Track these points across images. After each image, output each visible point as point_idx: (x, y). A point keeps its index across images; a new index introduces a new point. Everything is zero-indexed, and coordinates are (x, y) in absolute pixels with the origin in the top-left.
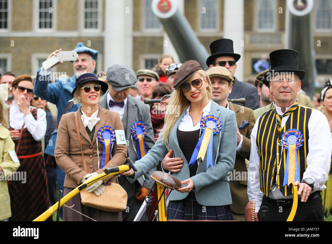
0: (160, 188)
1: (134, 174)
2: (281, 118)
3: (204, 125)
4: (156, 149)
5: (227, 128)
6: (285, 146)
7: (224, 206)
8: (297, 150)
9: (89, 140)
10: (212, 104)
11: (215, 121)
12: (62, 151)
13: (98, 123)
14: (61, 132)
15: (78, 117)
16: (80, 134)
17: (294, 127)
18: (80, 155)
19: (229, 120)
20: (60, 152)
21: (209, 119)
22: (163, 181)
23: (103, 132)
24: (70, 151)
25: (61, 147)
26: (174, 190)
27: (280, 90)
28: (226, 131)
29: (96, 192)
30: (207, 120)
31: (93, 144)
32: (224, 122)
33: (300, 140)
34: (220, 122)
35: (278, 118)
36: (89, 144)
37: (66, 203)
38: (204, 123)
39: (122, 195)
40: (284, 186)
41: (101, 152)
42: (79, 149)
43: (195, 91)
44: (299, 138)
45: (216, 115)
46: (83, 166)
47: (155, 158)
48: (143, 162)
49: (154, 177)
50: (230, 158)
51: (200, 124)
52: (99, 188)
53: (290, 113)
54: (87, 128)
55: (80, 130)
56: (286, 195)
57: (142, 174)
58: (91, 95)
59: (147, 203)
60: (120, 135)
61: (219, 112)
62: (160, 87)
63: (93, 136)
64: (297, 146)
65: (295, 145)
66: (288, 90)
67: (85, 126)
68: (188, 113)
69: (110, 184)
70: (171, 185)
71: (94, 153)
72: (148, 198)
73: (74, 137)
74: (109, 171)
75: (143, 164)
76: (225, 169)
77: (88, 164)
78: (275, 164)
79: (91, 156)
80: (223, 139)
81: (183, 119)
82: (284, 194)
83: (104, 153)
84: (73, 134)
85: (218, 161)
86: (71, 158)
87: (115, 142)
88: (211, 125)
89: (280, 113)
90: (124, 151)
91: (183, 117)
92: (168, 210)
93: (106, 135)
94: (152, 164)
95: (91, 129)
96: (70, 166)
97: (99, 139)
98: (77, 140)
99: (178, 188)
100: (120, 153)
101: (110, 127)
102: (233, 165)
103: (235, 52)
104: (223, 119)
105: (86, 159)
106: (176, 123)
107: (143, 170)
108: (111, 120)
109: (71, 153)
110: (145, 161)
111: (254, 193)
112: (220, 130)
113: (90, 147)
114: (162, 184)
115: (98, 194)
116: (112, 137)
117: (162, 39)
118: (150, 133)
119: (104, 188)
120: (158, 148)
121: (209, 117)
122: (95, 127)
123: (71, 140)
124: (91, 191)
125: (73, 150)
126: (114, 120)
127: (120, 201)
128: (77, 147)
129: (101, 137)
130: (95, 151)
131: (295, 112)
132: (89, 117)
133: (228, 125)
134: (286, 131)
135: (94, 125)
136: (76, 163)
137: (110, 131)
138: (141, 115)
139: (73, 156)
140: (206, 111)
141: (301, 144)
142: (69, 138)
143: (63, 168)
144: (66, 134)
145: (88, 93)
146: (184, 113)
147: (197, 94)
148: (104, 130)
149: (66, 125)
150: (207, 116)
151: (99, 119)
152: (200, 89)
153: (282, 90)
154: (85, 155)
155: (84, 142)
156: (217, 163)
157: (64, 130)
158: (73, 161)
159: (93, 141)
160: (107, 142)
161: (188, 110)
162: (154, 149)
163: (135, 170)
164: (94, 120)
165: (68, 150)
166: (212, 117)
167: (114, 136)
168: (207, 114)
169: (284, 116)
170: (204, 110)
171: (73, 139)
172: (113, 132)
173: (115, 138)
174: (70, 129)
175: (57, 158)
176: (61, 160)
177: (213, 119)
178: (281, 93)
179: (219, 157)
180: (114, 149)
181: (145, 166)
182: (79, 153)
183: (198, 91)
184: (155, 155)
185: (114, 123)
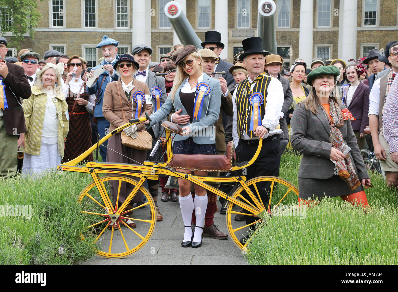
0: (168, 133)
1: (150, 123)
2: (251, 85)
3: (198, 89)
4: (165, 106)
5: (214, 92)
6: (252, 104)
7: (211, 145)
8: (259, 106)
9: (127, 100)
10: (204, 75)
11: (206, 87)
12: (108, 108)
13: (133, 89)
14: (107, 95)
15: (119, 85)
16: (121, 96)
17: (259, 91)
18: (121, 110)
19: (216, 86)
20: (107, 109)
21: (202, 85)
22: (170, 128)
23: (137, 95)
24: (113, 108)
25: (107, 105)
26: (177, 134)
27: (254, 65)
28: (214, 94)
29: (132, 136)
30: (201, 86)
31: (130, 103)
32: (212, 87)
33: (261, 99)
34: (210, 87)
35: (249, 85)
36: (127, 103)
37: (103, 144)
38: (198, 87)
39: (149, 140)
40: (250, 131)
41: (135, 109)
42: (120, 107)
43: (189, 68)
44: (260, 99)
45: (207, 83)
46: (123, 118)
47: (165, 112)
48: (156, 115)
49: (163, 125)
50: (216, 113)
51: (196, 88)
52: (134, 133)
53: (256, 81)
54: (126, 92)
55: (121, 93)
56: (251, 137)
57: (155, 123)
58: (124, 70)
59: (159, 143)
60: (148, 98)
61: (209, 81)
62: (169, 64)
63: (130, 98)
64: (259, 104)
65: (258, 103)
66: (259, 65)
67: (125, 91)
68: (188, 81)
69: (142, 131)
70: (176, 131)
71: (130, 109)
72: (160, 139)
73: (116, 98)
74: (132, 121)
75: (155, 116)
76: (212, 120)
77: (126, 117)
78: (245, 116)
79: (128, 112)
80: (211, 99)
81: (184, 85)
82: (250, 137)
83: (137, 109)
84: (115, 96)
85: (208, 114)
86: (114, 113)
87: (145, 102)
88: (203, 89)
89: (251, 81)
90: (151, 109)
91: (184, 83)
92: (173, 148)
93: (139, 97)
94: (162, 116)
95: (128, 93)
96: (114, 118)
97: (134, 99)
98: (119, 101)
99: (180, 133)
100: (148, 110)
101: (142, 92)
102: (218, 117)
103: (222, 42)
104: (211, 86)
105: (125, 114)
106: (179, 87)
107: (156, 120)
108: (142, 87)
109: (114, 109)
110: (158, 114)
111: (236, 136)
112: (209, 93)
113: (127, 105)
114: (169, 130)
115: (134, 138)
116: (143, 99)
117: (172, 33)
118: (164, 96)
119: (137, 134)
120: (167, 106)
121: (202, 83)
122: (131, 92)
123: (114, 100)
124: (129, 135)
125: (116, 107)
126: (144, 88)
127: (148, 143)
128: (119, 105)
129: (135, 99)
130: (131, 108)
131: (260, 80)
132: (127, 85)
133: (215, 89)
134: (253, 93)
135: (130, 90)
136: (118, 116)
137: (142, 94)
138: (158, 83)
139: (116, 112)
140: (200, 80)
141: (262, 102)
142: (113, 98)
143: (109, 119)
144: (110, 96)
145: (122, 69)
146: (185, 81)
147: (190, 70)
148: (137, 94)
149: (110, 89)
150: (201, 83)
151: (134, 86)
152: (192, 66)
153: (256, 65)
154: (124, 110)
155: (123, 102)
156: (207, 116)
157: (109, 93)
158: (116, 115)
159: (130, 101)
160: (140, 102)
161: (188, 79)
162: (164, 106)
163: (150, 121)
164: (131, 87)
165: (112, 107)
166: (204, 84)
167: (144, 98)
168: (201, 82)
169: (253, 83)
170: (199, 79)
171: (115, 99)
172: (144, 96)
173: (145, 100)
174: (114, 93)
175: (105, 113)
176: (108, 114)
177: (205, 85)
178: (254, 67)
179: (208, 112)
180: (144, 107)
181: (157, 117)
182: (120, 109)
183: (191, 68)
184: (165, 110)
185: (144, 90)
